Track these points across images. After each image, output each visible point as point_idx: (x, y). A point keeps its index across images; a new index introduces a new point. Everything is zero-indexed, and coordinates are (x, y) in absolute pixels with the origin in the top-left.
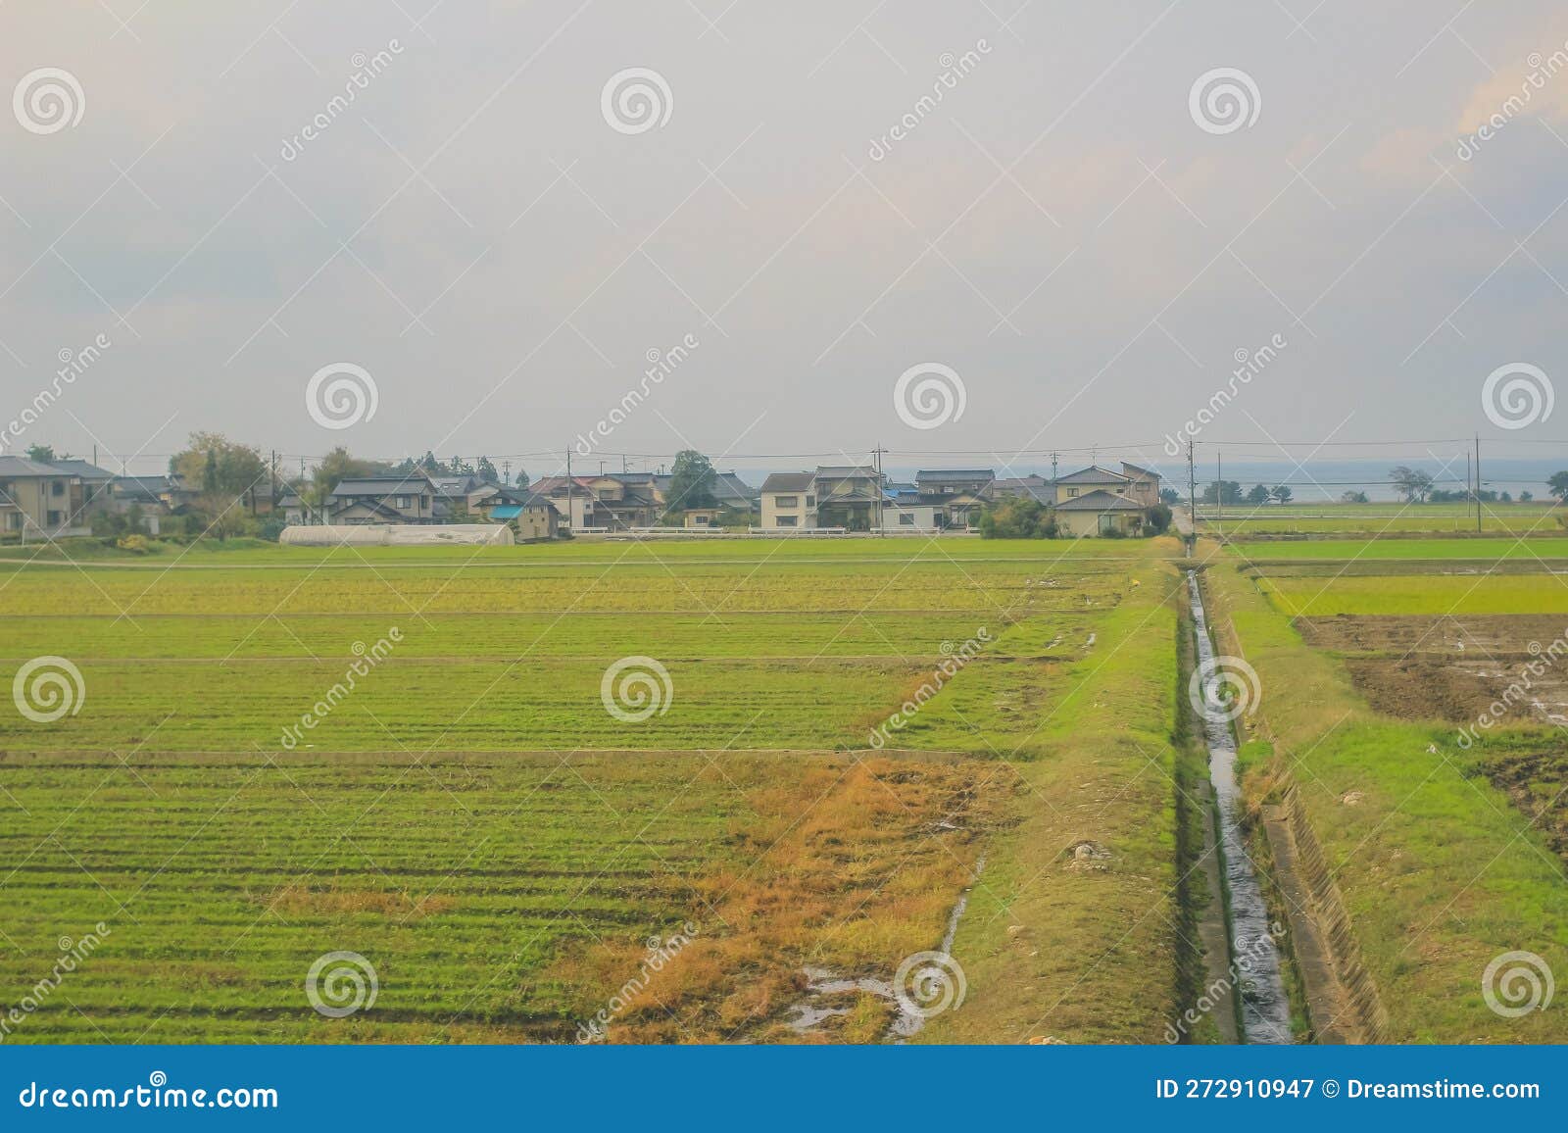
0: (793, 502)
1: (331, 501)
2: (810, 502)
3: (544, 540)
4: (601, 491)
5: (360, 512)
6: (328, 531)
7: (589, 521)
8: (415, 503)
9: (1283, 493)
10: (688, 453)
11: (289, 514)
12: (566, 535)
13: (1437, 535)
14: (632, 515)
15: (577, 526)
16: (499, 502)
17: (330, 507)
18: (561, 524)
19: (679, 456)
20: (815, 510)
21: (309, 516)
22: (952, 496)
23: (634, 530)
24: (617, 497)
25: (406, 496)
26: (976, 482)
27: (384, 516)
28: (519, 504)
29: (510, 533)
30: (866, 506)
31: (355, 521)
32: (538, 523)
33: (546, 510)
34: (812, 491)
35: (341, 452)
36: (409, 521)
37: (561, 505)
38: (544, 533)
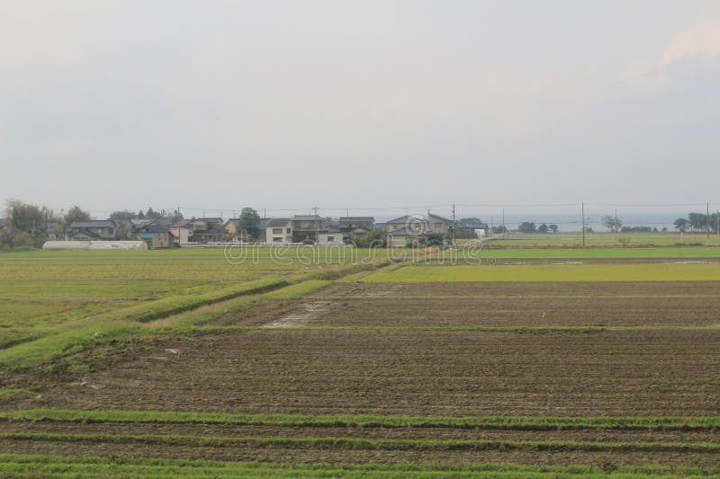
0: (280, 231)
1: (68, 230)
2: (288, 231)
3: (166, 248)
4: (197, 226)
5: (81, 235)
6: (67, 243)
7: (190, 239)
8: (106, 231)
9: (554, 227)
10: (247, 209)
11: (50, 236)
12: (177, 246)
13: (565, 247)
14: (210, 237)
15: (184, 241)
16: (144, 231)
17: (69, 233)
18: (175, 241)
19: (243, 210)
20: (291, 234)
21: (59, 237)
22: (355, 229)
23: (211, 243)
24: (204, 229)
25: (103, 228)
26: (366, 223)
27: (91, 237)
28: (153, 232)
29: (146, 245)
30: (314, 233)
31: (79, 239)
32: (163, 240)
33: (167, 234)
34: (290, 226)
35: (77, 208)
36: (104, 239)
37: (175, 232)
38: (166, 244)
